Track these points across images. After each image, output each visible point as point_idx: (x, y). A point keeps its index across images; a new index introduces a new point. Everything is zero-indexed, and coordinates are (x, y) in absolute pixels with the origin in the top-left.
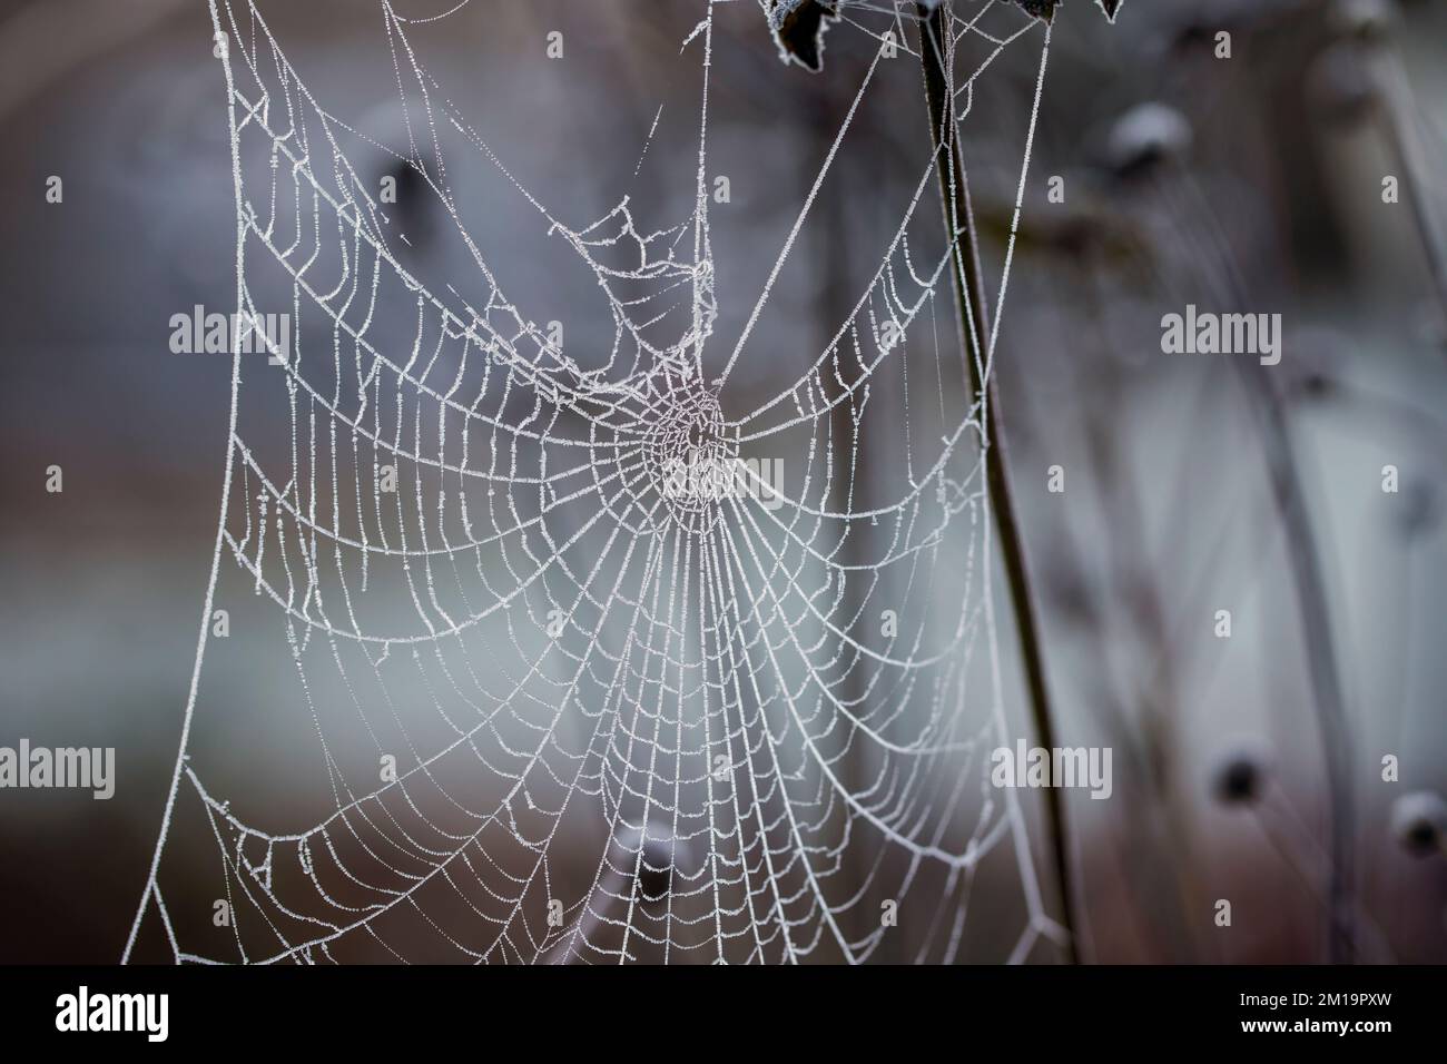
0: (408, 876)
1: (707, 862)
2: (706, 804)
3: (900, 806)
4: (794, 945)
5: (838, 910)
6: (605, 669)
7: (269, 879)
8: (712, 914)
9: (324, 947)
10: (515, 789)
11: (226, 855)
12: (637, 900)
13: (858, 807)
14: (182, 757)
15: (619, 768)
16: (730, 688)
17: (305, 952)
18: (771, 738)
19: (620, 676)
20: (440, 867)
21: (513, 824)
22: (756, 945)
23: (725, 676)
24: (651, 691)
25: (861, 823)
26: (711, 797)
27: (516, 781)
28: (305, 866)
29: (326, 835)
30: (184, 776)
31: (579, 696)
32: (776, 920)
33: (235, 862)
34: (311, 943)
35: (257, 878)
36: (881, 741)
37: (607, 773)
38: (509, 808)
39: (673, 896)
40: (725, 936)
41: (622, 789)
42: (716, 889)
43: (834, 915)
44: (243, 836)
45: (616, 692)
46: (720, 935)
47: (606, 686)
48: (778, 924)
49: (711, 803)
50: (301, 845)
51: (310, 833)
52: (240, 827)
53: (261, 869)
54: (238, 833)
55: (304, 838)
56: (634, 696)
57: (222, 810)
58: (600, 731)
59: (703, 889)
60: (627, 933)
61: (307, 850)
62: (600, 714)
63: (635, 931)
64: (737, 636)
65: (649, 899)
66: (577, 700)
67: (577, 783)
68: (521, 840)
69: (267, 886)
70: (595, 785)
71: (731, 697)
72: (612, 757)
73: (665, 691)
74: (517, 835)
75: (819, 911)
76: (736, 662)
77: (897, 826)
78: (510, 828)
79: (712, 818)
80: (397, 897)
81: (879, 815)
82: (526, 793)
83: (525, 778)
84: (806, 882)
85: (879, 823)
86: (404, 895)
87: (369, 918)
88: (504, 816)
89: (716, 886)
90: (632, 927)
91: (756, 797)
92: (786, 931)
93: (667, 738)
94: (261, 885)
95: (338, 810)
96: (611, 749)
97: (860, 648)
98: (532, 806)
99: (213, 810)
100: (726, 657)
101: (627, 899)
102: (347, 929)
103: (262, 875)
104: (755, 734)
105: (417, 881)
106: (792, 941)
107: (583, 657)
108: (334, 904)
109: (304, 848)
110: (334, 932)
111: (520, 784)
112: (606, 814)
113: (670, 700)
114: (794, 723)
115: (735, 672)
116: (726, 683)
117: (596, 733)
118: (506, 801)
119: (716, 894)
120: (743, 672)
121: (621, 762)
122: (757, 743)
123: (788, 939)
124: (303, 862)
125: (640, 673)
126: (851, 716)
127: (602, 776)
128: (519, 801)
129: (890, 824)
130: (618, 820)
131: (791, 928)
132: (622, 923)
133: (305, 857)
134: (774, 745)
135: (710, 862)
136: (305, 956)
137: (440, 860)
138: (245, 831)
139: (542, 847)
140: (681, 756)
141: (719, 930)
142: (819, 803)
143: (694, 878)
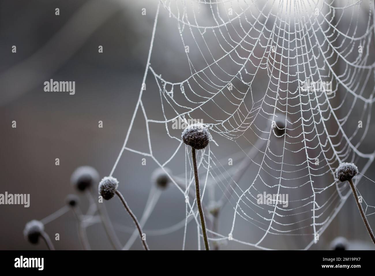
0: (212, 93)
1: (297, 89)
2: (297, 73)
3: (351, 81)
4: (323, 117)
5: (335, 109)
6: (268, 34)
7: (172, 95)
8: (299, 104)
9: (189, 114)
10: (242, 68)
11: (160, 90)
12: (278, 99)
13: (339, 80)
14: (148, 64)
15: (272, 61)
16: (303, 41)
17: (183, 115)
18: (315, 57)
19: (272, 36)
20: (220, 90)
21: (241, 78)
22: (312, 115)
23: (302, 37)
24: (281, 40)
25: (340, 85)
26: (298, 71)
27: (242, 66)
28: (182, 91)
29: (188, 82)
30: (149, 70)
31: (260, 42)
32: (318, 110)
33: (163, 91)
34: (185, 113)
35: (169, 95)
36: (345, 60)
37: (269, 63)
38: (240, 74)
39: (288, 99)
40: (303, 111)
41: (273, 67)
42: (300, 97)
43: (334, 111)
44: (165, 84)
45: (271, 40)
46: (302, 110)
47: (268, 39)
48: (318, 111)
49: (298, 73)
50: (181, 85)
51: (184, 82)
52: (164, 81)
53: (170, 93)
54: (164, 83)
55: (182, 83)
56: (276, 41)
57: (160, 77)
58: (267, 51)
59: (296, 97)
60: (275, 109)
61: (183, 87)
62: (266, 47)
63: (277, 108)
64: (305, 27)
65: (281, 99)
66: (260, 43)
67: (260, 66)
68: (244, 82)
69: (172, 97)
70: (265, 66)
71: (303, 44)
72: (270, 58)
73: (285, 40)
74: (243, 81)
75: (330, 109)
76: (305, 34)
77: (350, 87)
78: (241, 79)
79: (298, 77)
80: (209, 99)
81: (345, 83)
82: (245, 69)
83: (245, 65)
84: (326, 100)
85: (345, 86)
86: (210, 98)
87: (201, 105)
88: (239, 76)
89: (300, 96)
90: (276, 107)
91: (311, 73)
92: (321, 113)
93: (285, 53)
94: (170, 97)
95: (192, 75)
96: (270, 56)
97: (339, 32)
98: (247, 73)
99: (157, 78)
100: (302, 32)
101: (275, 99)
102: (195, 109)
103: (171, 94)
104: (310, 55)
105: (214, 94)
106: (323, 116)
107: (261, 31)
108: (190, 101)
109: (182, 86)
110: (191, 110)
111: (243, 67)
112: (268, 74)
113: (286, 43)
114: (321, 54)
115: (304, 37)
116: (302, 39)
117: (265, 52)
118: (239, 72)
119: (300, 99)
120: (307, 37)
121: (273, 60)
122: (311, 58)
123: (321, 116)
124: (182, 90)
125: (277, 35)
126: (337, 52)
127: (267, 63)
128: (243, 71)
129: (348, 86)
130: (272, 76)
131: (322, 112)
132: (274, 106)
133: (182, 89)
134: (316, 59)
135: (298, 89)
136: (183, 117)
137: (221, 88)
138: (166, 83)
139: (250, 84)
140: (290, 59)
141: (301, 109)
142: (329, 76)
143: (294, 93)
